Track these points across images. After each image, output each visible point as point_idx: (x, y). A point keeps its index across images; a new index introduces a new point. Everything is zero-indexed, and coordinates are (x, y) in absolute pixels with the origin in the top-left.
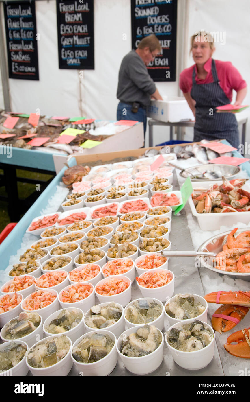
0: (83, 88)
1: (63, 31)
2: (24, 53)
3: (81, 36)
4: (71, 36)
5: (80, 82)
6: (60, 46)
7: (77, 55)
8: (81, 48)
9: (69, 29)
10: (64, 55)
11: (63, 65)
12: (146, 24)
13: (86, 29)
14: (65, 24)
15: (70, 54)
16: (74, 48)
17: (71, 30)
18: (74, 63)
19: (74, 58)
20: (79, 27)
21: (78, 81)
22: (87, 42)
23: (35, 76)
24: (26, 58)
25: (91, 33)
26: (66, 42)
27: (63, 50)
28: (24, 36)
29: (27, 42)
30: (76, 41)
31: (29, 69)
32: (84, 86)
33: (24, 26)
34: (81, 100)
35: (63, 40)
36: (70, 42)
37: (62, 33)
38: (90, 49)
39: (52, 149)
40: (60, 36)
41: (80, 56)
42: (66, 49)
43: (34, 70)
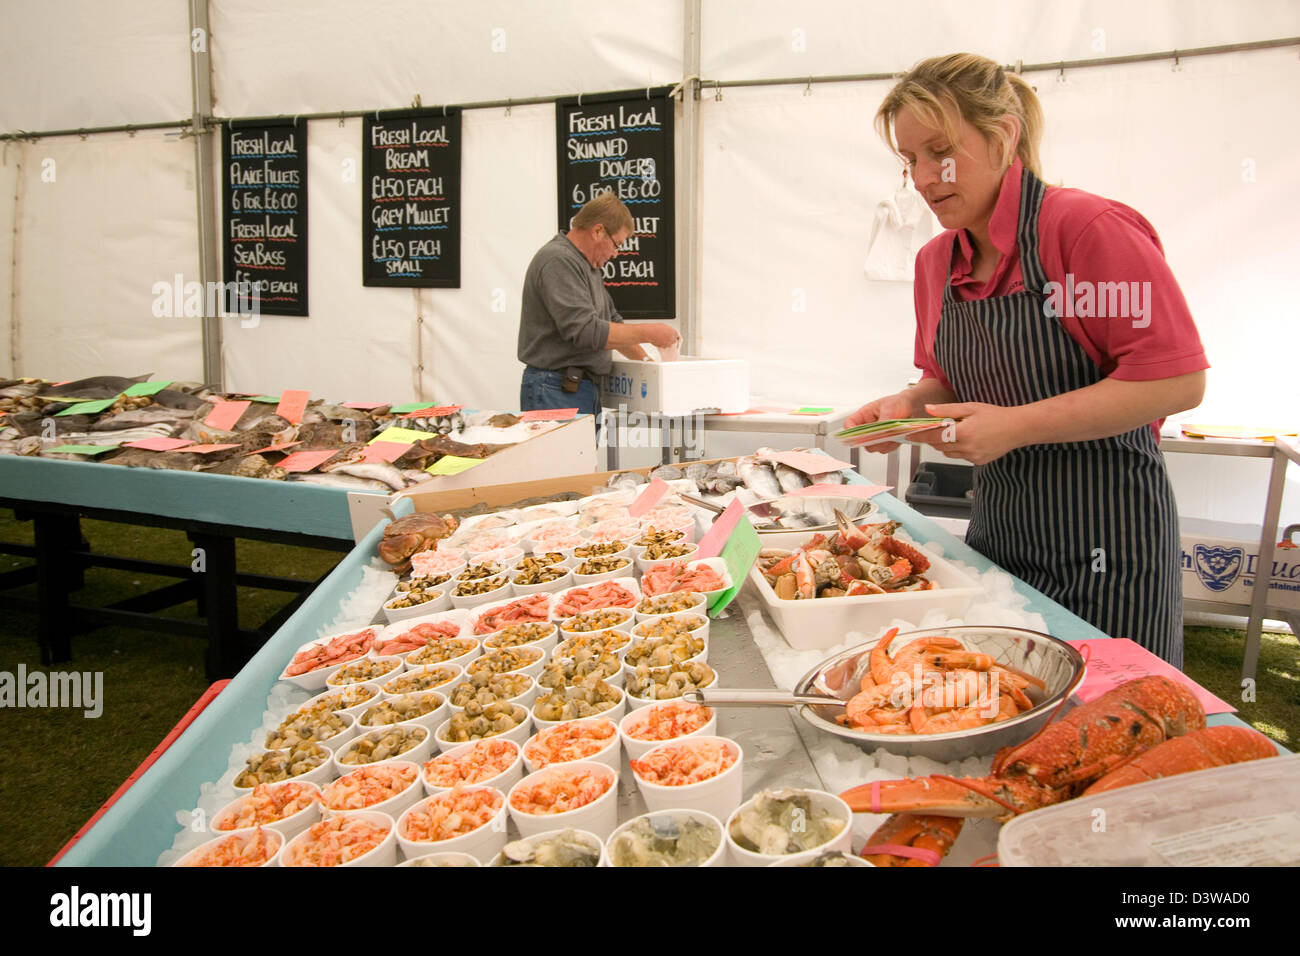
0: (424, 330)
1: (379, 191)
2: (270, 245)
3: (425, 205)
4: (400, 205)
5: (421, 320)
6: (369, 230)
7: (415, 252)
8: (425, 234)
9: (394, 188)
10: (380, 252)
11: (375, 275)
12: (595, 177)
13: (439, 187)
14: (385, 175)
15: (395, 249)
16: (405, 233)
17: (399, 190)
18: (405, 271)
19: (407, 258)
20: (421, 181)
21: (416, 317)
22: (441, 218)
23: (296, 306)
24: (276, 259)
25: (452, 196)
26: (384, 220)
27: (377, 238)
28: (272, 204)
29: (279, 219)
30: (412, 216)
31: (282, 287)
32: (431, 330)
33: (273, 180)
34: (421, 368)
35: (378, 214)
36: (395, 219)
37: (375, 196)
38: (450, 235)
39: (347, 478)
40: (368, 204)
41: (421, 252)
42: (385, 236)
43: (294, 288)
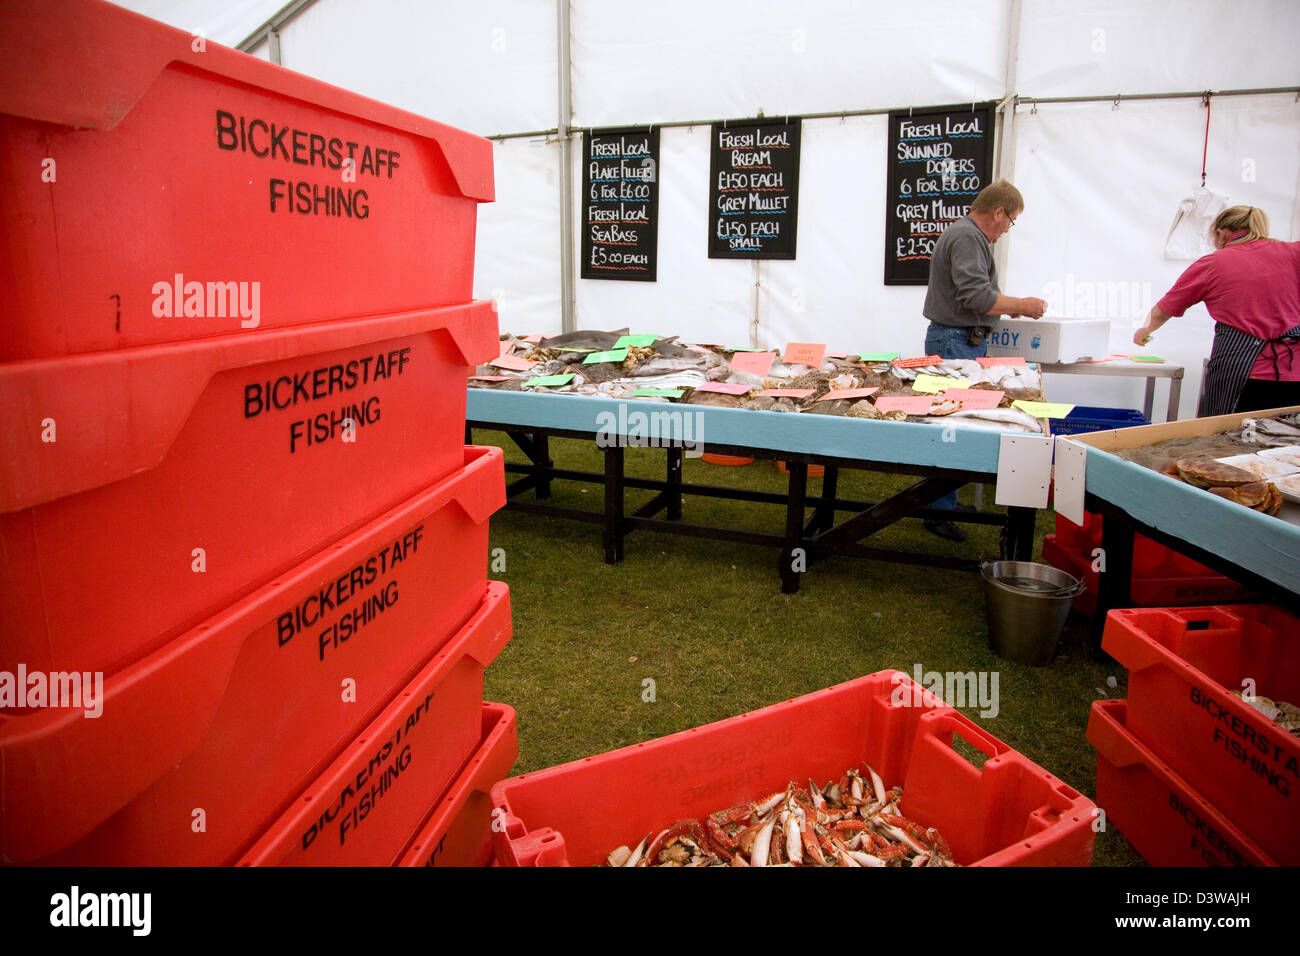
0: (761, 293)
1: (724, 184)
2: (623, 226)
3: (765, 194)
4: (744, 194)
5: (758, 284)
6: (715, 214)
7: (755, 231)
8: (765, 217)
9: (739, 181)
10: (724, 231)
11: (718, 249)
12: (924, 174)
13: (779, 180)
14: (731, 170)
15: (738, 230)
16: (747, 217)
17: (743, 182)
18: (746, 246)
19: (748, 236)
20: (763, 176)
21: (754, 283)
22: (781, 205)
23: (648, 273)
24: (630, 237)
25: (791, 188)
26: (730, 205)
27: (721, 220)
28: (627, 194)
29: (634, 206)
30: (754, 204)
31: (634, 259)
32: (767, 292)
33: (628, 175)
34: (757, 321)
35: (723, 202)
36: (739, 206)
37: (720, 187)
38: (788, 220)
40: (714, 193)
41: (762, 232)
42: (729, 219)
43: (645, 259)
